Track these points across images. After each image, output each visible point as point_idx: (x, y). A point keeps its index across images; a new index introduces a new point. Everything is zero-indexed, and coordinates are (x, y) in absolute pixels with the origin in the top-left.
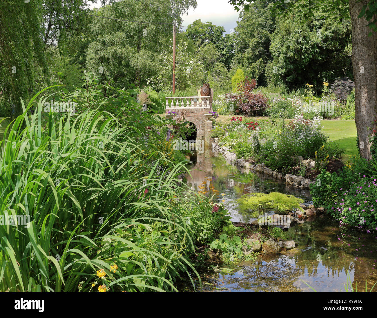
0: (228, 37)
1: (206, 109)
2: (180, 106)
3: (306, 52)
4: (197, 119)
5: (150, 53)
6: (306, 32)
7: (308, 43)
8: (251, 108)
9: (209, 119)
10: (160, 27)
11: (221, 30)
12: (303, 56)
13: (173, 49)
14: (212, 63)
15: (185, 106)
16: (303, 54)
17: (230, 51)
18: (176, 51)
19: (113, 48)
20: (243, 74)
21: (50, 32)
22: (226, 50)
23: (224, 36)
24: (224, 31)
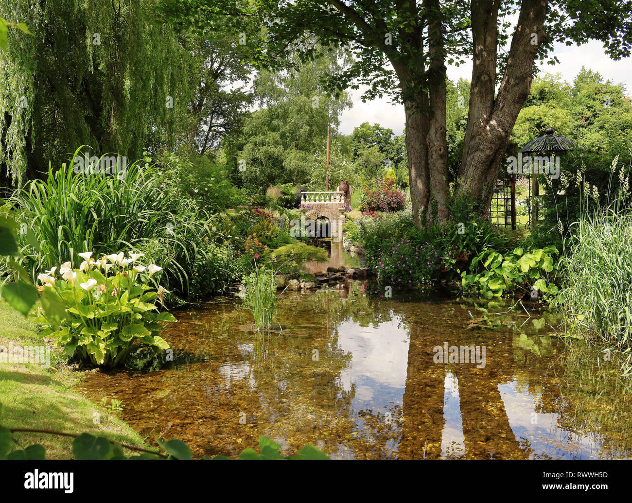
0: (397, 140)
1: (340, 204)
2: (320, 201)
3: (452, 151)
4: (332, 213)
5: (302, 154)
6: (452, 130)
7: (454, 142)
8: (389, 204)
9: (343, 213)
10: (314, 128)
11: (390, 132)
12: (449, 155)
13: (327, 150)
14: (376, 166)
15: (325, 201)
16: (449, 153)
17: (398, 154)
18: (330, 152)
19: (265, 148)
20: (395, 174)
21: (211, 133)
22: (394, 153)
23: (392, 138)
24: (393, 134)
